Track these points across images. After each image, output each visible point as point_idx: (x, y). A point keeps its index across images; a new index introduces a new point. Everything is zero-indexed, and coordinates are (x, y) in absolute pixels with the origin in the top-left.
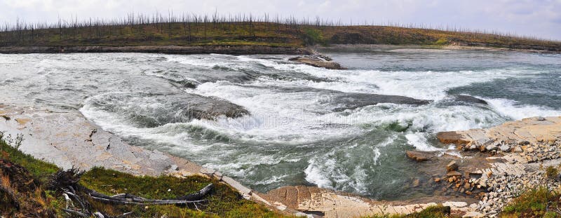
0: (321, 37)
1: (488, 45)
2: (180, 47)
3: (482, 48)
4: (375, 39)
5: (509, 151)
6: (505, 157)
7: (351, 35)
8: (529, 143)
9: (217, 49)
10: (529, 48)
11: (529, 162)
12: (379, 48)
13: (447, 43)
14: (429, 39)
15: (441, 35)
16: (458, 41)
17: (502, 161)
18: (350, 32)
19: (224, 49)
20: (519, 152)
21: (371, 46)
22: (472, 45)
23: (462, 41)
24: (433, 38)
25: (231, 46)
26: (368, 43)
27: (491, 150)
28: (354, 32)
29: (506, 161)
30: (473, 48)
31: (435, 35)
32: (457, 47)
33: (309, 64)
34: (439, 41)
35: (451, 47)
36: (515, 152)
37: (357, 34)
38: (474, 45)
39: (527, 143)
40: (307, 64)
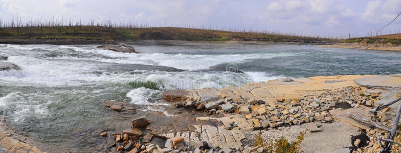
0: (132, 35)
1: (259, 39)
2: (21, 40)
3: (254, 42)
4: (173, 37)
5: (232, 111)
6: (222, 119)
7: (155, 33)
8: (264, 103)
9: (47, 41)
10: (290, 41)
11: (255, 129)
12: (176, 42)
13: (229, 40)
14: (215, 36)
15: (223, 34)
16: (237, 37)
17: (215, 124)
18: (154, 31)
19: (52, 41)
20: (245, 113)
21: (170, 41)
22: (247, 40)
23: (240, 37)
24: (218, 36)
25: (57, 39)
26: (167, 39)
27: (210, 108)
28: (157, 31)
29: (222, 123)
30: (247, 42)
31: (220, 34)
32: (236, 42)
33: (111, 50)
34: (222, 38)
35: (231, 42)
36: (240, 113)
37: (159, 33)
38: (248, 40)
39: (260, 103)
40: (109, 49)
